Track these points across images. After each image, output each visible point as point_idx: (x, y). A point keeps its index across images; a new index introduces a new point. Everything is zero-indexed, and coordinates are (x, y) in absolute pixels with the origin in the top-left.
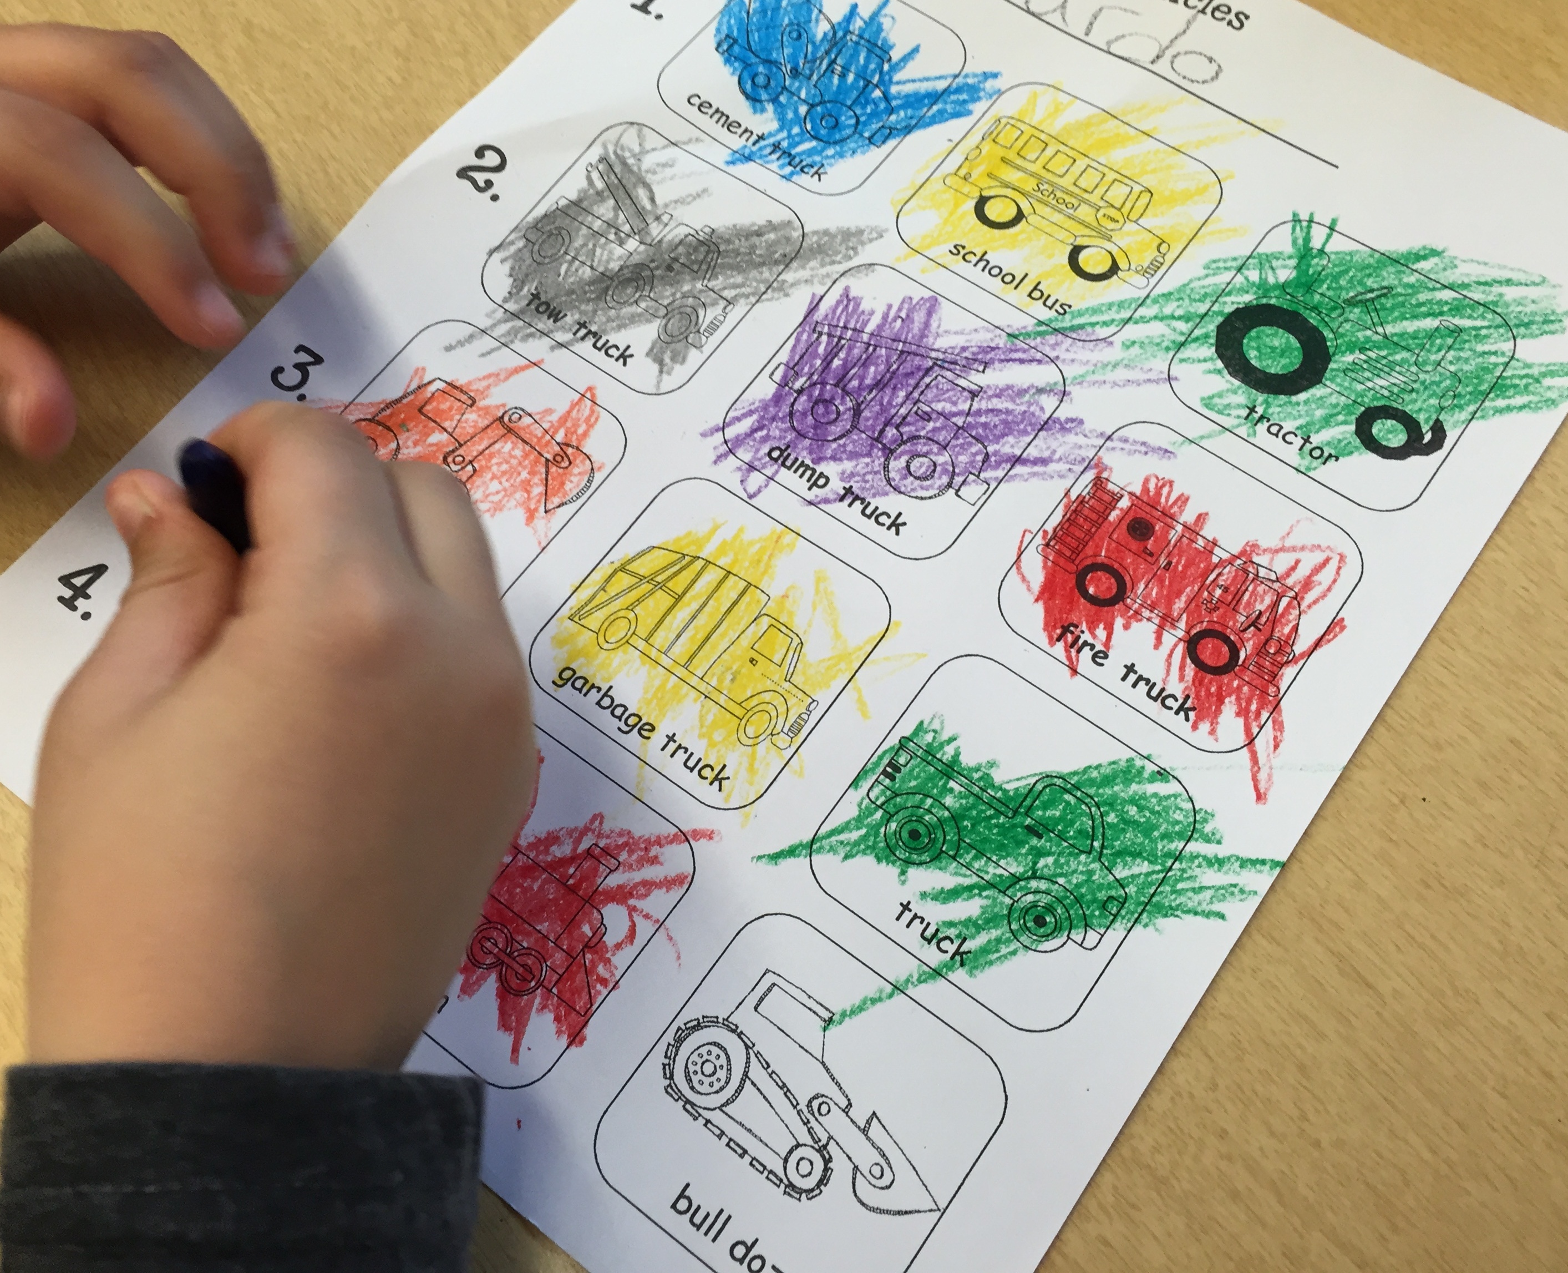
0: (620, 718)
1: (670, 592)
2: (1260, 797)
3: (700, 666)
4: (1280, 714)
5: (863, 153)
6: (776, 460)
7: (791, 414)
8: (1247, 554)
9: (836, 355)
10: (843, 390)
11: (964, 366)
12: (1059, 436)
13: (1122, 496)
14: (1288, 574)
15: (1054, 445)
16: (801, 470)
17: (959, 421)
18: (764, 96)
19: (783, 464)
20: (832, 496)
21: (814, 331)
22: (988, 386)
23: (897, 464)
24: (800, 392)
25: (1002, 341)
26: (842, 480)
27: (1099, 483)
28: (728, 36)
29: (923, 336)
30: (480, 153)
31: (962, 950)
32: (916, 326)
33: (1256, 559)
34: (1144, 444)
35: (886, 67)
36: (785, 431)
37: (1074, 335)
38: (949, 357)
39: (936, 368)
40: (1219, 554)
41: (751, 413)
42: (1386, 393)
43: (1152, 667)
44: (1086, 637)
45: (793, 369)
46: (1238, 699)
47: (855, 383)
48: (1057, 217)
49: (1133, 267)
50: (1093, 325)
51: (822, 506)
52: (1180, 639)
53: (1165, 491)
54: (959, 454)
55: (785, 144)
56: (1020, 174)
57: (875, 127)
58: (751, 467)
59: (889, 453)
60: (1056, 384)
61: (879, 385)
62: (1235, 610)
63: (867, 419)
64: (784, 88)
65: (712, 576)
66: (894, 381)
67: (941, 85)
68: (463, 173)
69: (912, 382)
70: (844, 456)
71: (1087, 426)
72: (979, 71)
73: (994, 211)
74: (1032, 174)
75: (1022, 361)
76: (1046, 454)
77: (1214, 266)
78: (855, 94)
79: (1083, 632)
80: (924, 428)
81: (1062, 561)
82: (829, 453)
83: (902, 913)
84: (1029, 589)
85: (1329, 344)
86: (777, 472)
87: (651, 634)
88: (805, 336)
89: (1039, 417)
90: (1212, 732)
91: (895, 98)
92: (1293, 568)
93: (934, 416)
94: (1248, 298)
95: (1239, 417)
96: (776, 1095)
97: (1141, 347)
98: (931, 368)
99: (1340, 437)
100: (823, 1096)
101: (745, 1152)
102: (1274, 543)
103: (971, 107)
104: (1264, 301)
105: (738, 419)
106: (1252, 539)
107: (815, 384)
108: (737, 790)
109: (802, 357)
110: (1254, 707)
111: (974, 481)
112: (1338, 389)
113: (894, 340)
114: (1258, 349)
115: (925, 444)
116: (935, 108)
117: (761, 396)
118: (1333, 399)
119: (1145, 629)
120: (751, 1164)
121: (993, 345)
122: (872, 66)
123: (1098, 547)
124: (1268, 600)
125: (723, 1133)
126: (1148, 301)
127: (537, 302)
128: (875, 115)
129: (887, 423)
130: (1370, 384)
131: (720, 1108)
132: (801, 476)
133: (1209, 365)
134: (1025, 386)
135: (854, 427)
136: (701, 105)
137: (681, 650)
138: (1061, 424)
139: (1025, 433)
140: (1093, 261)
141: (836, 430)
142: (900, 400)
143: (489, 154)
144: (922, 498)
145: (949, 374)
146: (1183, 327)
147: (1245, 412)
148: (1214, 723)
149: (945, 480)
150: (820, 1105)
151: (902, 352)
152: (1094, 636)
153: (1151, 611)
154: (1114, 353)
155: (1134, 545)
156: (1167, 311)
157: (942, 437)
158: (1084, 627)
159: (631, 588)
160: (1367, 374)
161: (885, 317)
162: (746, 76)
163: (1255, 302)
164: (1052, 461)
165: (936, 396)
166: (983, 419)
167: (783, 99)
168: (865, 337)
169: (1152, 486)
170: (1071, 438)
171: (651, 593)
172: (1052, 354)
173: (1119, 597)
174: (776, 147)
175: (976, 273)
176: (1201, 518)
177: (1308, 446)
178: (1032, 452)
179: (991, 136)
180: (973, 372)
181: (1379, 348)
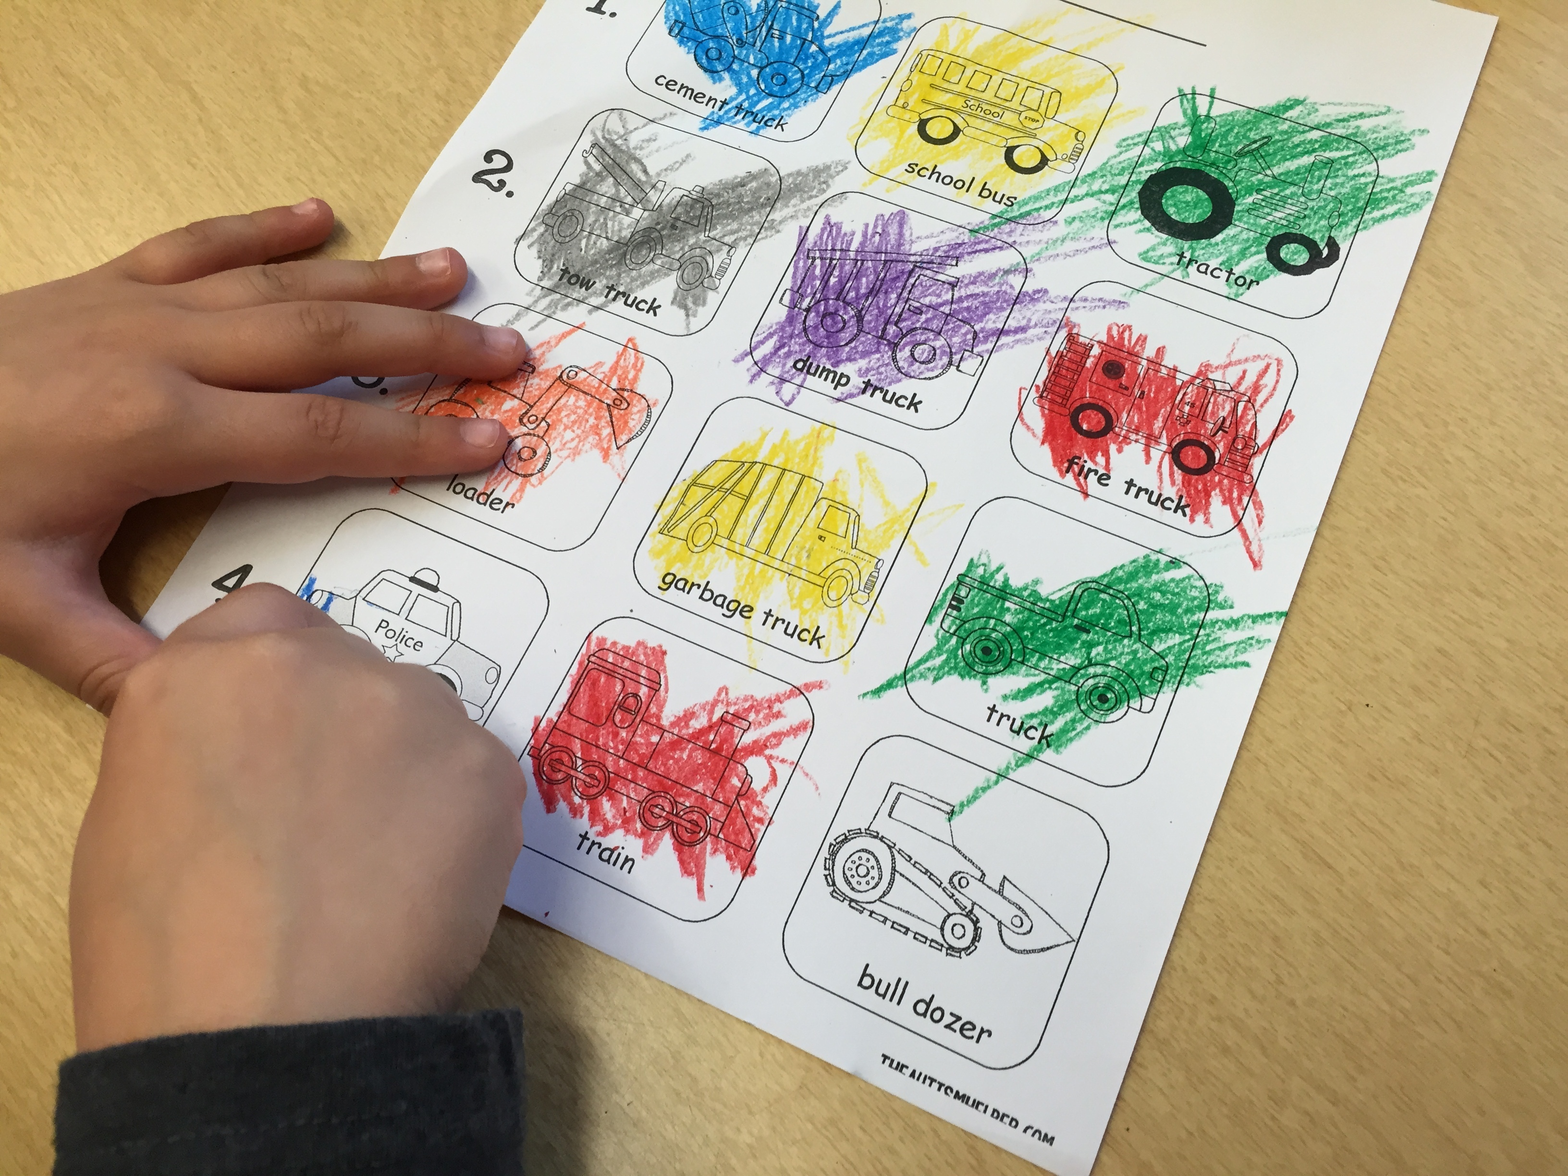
0: (722, 606)
1: (739, 495)
2: (1256, 565)
3: (778, 550)
4: (1257, 495)
5: (814, 100)
6: (801, 370)
7: (805, 330)
8: (1203, 373)
9: (831, 274)
10: (844, 301)
11: (940, 264)
12: (1030, 306)
13: (1092, 346)
14: (1239, 383)
15: (1028, 314)
16: (824, 374)
17: (946, 309)
18: (720, 68)
19: (808, 372)
20: (855, 391)
21: (808, 257)
22: (963, 276)
23: (903, 354)
24: (808, 310)
25: (966, 237)
26: (860, 376)
27: (1071, 338)
28: (676, 21)
29: (900, 245)
30: (488, 158)
31: (1045, 734)
32: (893, 238)
33: (1211, 376)
34: (1100, 300)
35: (816, 24)
36: (803, 344)
37: (1024, 222)
38: (926, 259)
39: (917, 269)
40: (1181, 378)
41: (771, 335)
42: (1285, 223)
43: (1147, 478)
44: (1089, 465)
45: (798, 292)
46: (1221, 491)
47: (852, 294)
48: (988, 126)
49: (1059, 157)
50: (1038, 210)
51: (849, 400)
52: (1165, 452)
53: (1126, 335)
54: (952, 336)
55: (746, 105)
56: (949, 95)
57: (818, 77)
58: (783, 380)
59: (894, 346)
60: (1018, 264)
61: (873, 292)
62: (1204, 420)
63: (870, 322)
64: (735, 57)
65: (770, 475)
66: (884, 287)
67: (866, 32)
68: (478, 178)
69: (900, 284)
70: (857, 356)
71: (1052, 294)
72: (894, 15)
73: (936, 130)
74: (959, 94)
75: (986, 251)
76: (1023, 323)
77: (1124, 144)
78: (795, 52)
79: (1085, 462)
80: (918, 321)
81: (1056, 408)
82: (844, 356)
83: (991, 715)
84: (1034, 435)
85: (1230, 191)
86: (804, 380)
87: (731, 532)
88: (801, 264)
89: (1011, 294)
90: (1207, 521)
91: (830, 50)
92: (1242, 378)
93: (924, 309)
94: (1157, 165)
95: (1172, 264)
96: (923, 880)
97: (1081, 221)
98: (912, 270)
99: (1256, 265)
100: (960, 872)
101: (908, 929)
102: (1223, 361)
103: (895, 46)
104: (1171, 165)
105: (762, 342)
106: (1204, 360)
107: (819, 301)
108: (833, 644)
109: (803, 281)
110: (1235, 495)
111: (969, 356)
112: (1246, 226)
113: (877, 253)
114: (1175, 205)
115: (922, 334)
116: (865, 52)
117: (777, 320)
118: (1244, 235)
119: (1135, 450)
120: (915, 938)
121: (960, 242)
122: (805, 26)
123: (1083, 391)
124: (1228, 407)
125: (886, 919)
126: (1078, 182)
127: (567, 276)
128: (815, 67)
129: (887, 322)
130: (1270, 218)
131: (880, 899)
132: (826, 379)
133: (1139, 226)
134: (994, 271)
135: (860, 330)
136: (667, 84)
137: (760, 540)
138: (1030, 296)
139: (1002, 309)
140: (1026, 157)
141: (846, 336)
142: (893, 301)
143: (495, 157)
144: (930, 379)
145: (928, 272)
146: (1111, 198)
147: (1176, 259)
148: (1206, 514)
149: (945, 360)
150: (960, 880)
151: (886, 261)
152: (1096, 463)
153: (1137, 434)
154: (1060, 230)
155: (1111, 384)
156: (1095, 187)
157: (934, 325)
158: (1086, 457)
159: (705, 498)
160: (1266, 210)
161: (865, 235)
162: (700, 53)
163: (1164, 168)
164: (1030, 328)
165: (922, 292)
166: (965, 304)
167: (735, 66)
168: (852, 255)
169: (1115, 333)
170: (1041, 306)
171: (723, 499)
172: (1010, 241)
173: (1109, 426)
174: (739, 108)
175: (932, 185)
176: (1160, 351)
177: (1233, 277)
178: (1012, 323)
179: (917, 67)
180: (948, 267)
181: (1271, 187)
